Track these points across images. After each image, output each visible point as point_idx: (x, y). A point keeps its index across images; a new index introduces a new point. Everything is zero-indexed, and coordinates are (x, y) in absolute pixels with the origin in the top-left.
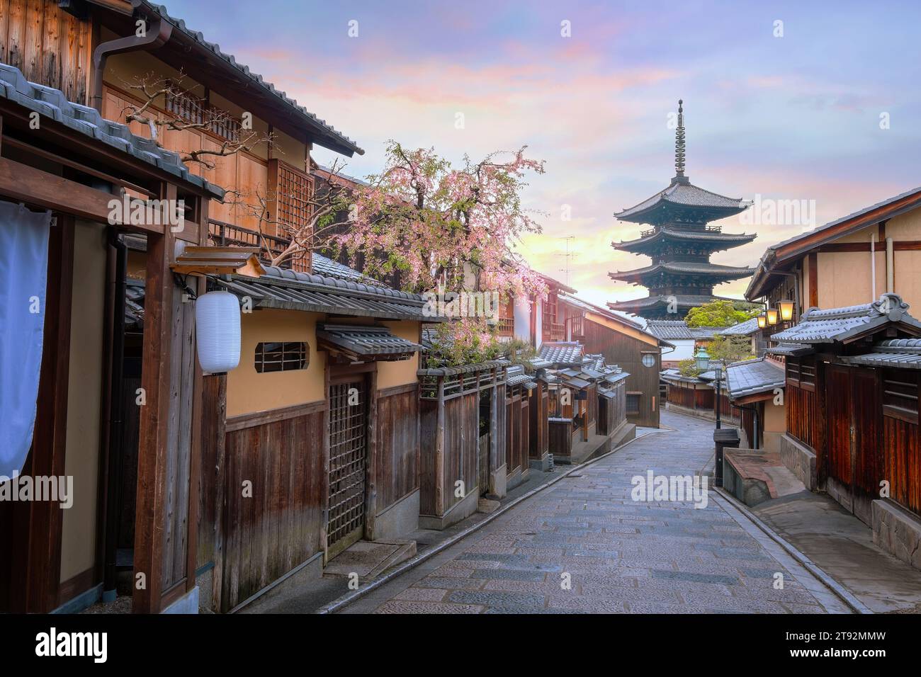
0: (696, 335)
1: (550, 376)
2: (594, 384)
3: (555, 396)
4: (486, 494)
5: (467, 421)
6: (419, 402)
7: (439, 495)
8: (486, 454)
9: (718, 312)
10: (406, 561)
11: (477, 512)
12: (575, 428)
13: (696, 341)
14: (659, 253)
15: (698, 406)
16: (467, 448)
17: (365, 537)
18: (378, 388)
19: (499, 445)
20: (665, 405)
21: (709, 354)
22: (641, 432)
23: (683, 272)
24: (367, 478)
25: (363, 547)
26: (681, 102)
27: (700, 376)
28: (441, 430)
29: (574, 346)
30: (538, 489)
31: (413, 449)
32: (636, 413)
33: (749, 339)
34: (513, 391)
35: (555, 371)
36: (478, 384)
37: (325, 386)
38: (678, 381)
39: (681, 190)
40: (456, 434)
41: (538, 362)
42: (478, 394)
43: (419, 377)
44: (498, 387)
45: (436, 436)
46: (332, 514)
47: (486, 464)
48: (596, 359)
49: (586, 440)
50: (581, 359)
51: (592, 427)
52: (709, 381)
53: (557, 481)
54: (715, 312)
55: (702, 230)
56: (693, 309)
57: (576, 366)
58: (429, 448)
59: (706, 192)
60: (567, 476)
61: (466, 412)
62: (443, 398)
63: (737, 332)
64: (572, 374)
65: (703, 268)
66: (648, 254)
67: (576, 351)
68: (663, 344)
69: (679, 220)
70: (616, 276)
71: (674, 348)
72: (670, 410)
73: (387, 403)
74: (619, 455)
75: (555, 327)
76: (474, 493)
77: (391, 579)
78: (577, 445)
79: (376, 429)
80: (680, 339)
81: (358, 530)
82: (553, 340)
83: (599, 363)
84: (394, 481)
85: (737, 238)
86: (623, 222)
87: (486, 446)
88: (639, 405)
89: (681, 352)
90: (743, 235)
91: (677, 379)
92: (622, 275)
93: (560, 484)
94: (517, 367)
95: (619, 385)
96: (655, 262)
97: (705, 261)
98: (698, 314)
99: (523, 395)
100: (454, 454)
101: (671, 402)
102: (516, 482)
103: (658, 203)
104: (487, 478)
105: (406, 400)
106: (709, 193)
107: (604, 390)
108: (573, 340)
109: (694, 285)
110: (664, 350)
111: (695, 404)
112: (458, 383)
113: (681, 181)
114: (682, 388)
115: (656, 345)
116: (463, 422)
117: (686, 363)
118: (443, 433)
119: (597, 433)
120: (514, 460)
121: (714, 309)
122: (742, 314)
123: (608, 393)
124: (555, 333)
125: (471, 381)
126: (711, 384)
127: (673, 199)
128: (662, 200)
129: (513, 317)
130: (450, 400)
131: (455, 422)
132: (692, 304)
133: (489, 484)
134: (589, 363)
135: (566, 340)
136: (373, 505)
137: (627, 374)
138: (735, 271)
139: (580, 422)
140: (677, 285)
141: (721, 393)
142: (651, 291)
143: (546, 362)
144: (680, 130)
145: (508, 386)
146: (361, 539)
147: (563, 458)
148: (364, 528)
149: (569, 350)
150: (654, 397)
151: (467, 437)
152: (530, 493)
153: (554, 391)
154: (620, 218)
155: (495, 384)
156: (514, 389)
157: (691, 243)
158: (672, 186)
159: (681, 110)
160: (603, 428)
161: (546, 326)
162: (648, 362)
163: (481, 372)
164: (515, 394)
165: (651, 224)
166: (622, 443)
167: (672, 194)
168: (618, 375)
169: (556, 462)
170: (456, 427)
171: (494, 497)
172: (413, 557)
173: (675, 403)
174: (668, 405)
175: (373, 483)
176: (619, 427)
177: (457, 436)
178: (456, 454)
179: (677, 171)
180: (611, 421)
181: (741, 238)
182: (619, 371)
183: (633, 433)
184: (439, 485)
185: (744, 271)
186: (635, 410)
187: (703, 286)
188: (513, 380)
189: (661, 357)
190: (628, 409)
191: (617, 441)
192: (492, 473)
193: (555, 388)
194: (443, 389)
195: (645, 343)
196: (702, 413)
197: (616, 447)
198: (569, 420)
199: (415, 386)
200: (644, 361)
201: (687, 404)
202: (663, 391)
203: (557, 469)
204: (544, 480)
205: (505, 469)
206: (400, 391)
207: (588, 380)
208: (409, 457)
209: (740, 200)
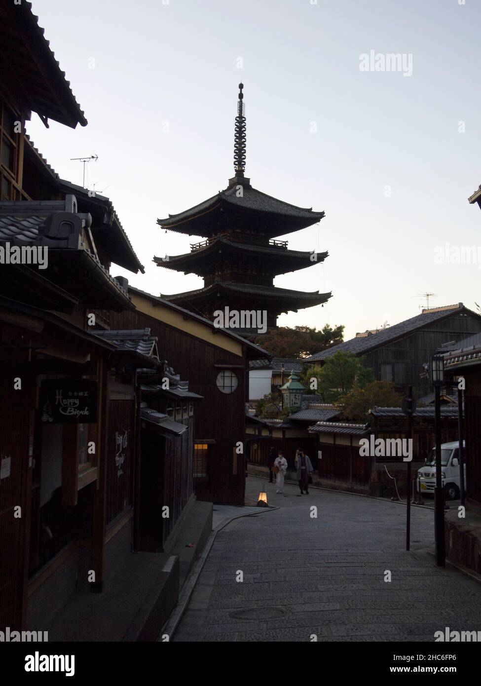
14: (212, 271)
26: (241, 86)
27: (292, 416)
55: (265, 244)
65: (267, 291)
66: (199, 274)
85: (306, 256)
86: (168, 231)
88: (208, 466)
90: (313, 253)
96: (208, 283)
97: (269, 283)
103: (213, 204)
113: (240, 179)
115: (240, 355)
126: (315, 428)
128: (219, 199)
144: (241, 119)
150: (236, 449)
154: (164, 227)
158: (231, 187)
159: (241, 96)
162: (226, 383)
165: (204, 234)
167: (231, 195)
179: (236, 170)
181: (311, 256)
183: (210, 518)
185: (313, 297)
195: (222, 351)
200: (219, 382)
209: (310, 210)
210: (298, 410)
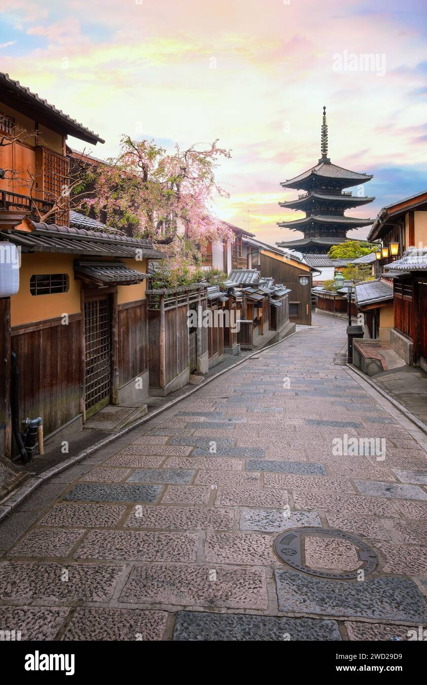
0: (336, 264)
1: (237, 292)
2: (267, 297)
3: (241, 305)
4: (194, 371)
5: (180, 324)
6: (147, 312)
7: (162, 374)
8: (194, 346)
9: (349, 249)
10: (140, 418)
11: (189, 384)
12: (255, 326)
13: (335, 268)
14: (310, 209)
15: (337, 310)
16: (181, 342)
17: (112, 403)
18: (118, 303)
19: (203, 339)
20: (315, 310)
21: (344, 276)
22: (299, 328)
23: (327, 222)
24: (112, 364)
25: (110, 409)
26: (324, 108)
27: (339, 290)
28: (163, 331)
29: (253, 272)
30: (230, 368)
31: (144, 343)
32: (296, 315)
33: (370, 266)
34: (212, 303)
35: (241, 289)
36: (188, 299)
37: (81, 303)
38: (323, 294)
39: (325, 167)
40: (173, 333)
41: (229, 283)
42: (188, 306)
43: (147, 295)
44: (202, 301)
45: (159, 334)
46: (88, 388)
47: (194, 352)
48: (269, 280)
49: (262, 334)
50: (258, 281)
51: (266, 325)
52: (344, 294)
53: (243, 362)
54: (348, 248)
55: (339, 194)
56: (334, 247)
57: (255, 286)
58: (155, 343)
59: (342, 168)
60: (250, 358)
61: (180, 317)
62: (164, 309)
63: (362, 262)
64: (252, 291)
65: (340, 219)
66: (304, 210)
67: (255, 276)
68: (313, 270)
69: (324, 188)
70: (282, 225)
71: (321, 273)
72: (318, 313)
73: (125, 313)
74: (284, 344)
75: (241, 259)
76: (187, 371)
77: (130, 430)
78: (256, 338)
79: (117, 331)
80: (325, 266)
81: (107, 398)
82: (239, 268)
83: (270, 283)
84: (131, 365)
85: (362, 199)
86: (286, 188)
87: (194, 340)
88: (297, 311)
89: (325, 275)
90: (366, 198)
91: (323, 293)
92: (286, 224)
93: (245, 364)
94: (215, 287)
95: (284, 297)
96: (308, 216)
97: (342, 215)
98: (337, 250)
99: (219, 306)
100: (172, 346)
101: (319, 308)
102: (215, 363)
103: (310, 176)
104: (195, 361)
105: (138, 311)
106: (344, 169)
107: (274, 301)
108: (253, 268)
109: (334, 230)
110: (314, 274)
111: (334, 309)
112: (174, 299)
113: (325, 161)
114: (327, 299)
115: (309, 271)
116: (178, 326)
117: (328, 282)
118: (164, 332)
119: (269, 330)
120: (214, 349)
121: (347, 246)
122: (366, 250)
123: (277, 303)
124: (241, 264)
125: (183, 297)
126: (345, 296)
127: (319, 173)
128: (312, 174)
129: (212, 253)
130: (169, 311)
131: (173, 324)
132: (332, 243)
133: (196, 365)
134: (264, 284)
135: (248, 268)
136: (117, 381)
137: (289, 290)
138: (361, 221)
139: (258, 322)
140: (323, 231)
141: (352, 302)
142: (305, 235)
143: (234, 283)
144: (324, 127)
145: (208, 300)
146: (109, 404)
147: (247, 347)
148: (111, 397)
149: (250, 275)
150: (307, 305)
151: (181, 334)
152: (224, 371)
153: (240, 302)
154: (284, 186)
155: (200, 299)
156: (213, 301)
157: (331, 202)
158: (319, 164)
159: (324, 113)
160: (273, 326)
161: (234, 259)
162: (304, 282)
163: (190, 291)
164: (213, 305)
165: (305, 190)
166: (286, 335)
167: (319, 169)
168: (283, 291)
169: (242, 349)
170: (173, 327)
171: (200, 374)
172: (145, 415)
173: (322, 309)
174: (317, 310)
175: (116, 367)
176: (284, 325)
177: (174, 334)
178: (173, 346)
179: (322, 155)
180: (279, 321)
181: (365, 199)
182: (284, 288)
183: (294, 328)
184: (162, 367)
185: (367, 221)
186: (295, 314)
187: (340, 231)
188: (212, 296)
189: (312, 278)
190: (290, 313)
191: (283, 334)
192: (198, 358)
193: (241, 300)
194: (163, 303)
195: (302, 270)
196: (339, 315)
197: (283, 338)
198: (251, 321)
199: (145, 301)
200: (301, 281)
201: (330, 310)
202: (313, 301)
203: (243, 354)
204: (234, 361)
205: (207, 355)
206: (134, 305)
207: (263, 295)
208: (141, 349)
209: (364, 175)
210: (340, 288)
